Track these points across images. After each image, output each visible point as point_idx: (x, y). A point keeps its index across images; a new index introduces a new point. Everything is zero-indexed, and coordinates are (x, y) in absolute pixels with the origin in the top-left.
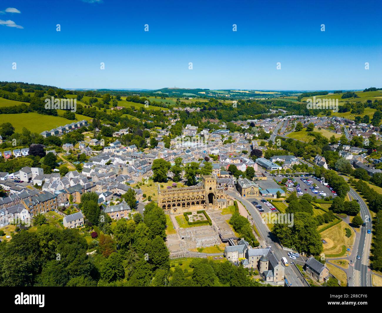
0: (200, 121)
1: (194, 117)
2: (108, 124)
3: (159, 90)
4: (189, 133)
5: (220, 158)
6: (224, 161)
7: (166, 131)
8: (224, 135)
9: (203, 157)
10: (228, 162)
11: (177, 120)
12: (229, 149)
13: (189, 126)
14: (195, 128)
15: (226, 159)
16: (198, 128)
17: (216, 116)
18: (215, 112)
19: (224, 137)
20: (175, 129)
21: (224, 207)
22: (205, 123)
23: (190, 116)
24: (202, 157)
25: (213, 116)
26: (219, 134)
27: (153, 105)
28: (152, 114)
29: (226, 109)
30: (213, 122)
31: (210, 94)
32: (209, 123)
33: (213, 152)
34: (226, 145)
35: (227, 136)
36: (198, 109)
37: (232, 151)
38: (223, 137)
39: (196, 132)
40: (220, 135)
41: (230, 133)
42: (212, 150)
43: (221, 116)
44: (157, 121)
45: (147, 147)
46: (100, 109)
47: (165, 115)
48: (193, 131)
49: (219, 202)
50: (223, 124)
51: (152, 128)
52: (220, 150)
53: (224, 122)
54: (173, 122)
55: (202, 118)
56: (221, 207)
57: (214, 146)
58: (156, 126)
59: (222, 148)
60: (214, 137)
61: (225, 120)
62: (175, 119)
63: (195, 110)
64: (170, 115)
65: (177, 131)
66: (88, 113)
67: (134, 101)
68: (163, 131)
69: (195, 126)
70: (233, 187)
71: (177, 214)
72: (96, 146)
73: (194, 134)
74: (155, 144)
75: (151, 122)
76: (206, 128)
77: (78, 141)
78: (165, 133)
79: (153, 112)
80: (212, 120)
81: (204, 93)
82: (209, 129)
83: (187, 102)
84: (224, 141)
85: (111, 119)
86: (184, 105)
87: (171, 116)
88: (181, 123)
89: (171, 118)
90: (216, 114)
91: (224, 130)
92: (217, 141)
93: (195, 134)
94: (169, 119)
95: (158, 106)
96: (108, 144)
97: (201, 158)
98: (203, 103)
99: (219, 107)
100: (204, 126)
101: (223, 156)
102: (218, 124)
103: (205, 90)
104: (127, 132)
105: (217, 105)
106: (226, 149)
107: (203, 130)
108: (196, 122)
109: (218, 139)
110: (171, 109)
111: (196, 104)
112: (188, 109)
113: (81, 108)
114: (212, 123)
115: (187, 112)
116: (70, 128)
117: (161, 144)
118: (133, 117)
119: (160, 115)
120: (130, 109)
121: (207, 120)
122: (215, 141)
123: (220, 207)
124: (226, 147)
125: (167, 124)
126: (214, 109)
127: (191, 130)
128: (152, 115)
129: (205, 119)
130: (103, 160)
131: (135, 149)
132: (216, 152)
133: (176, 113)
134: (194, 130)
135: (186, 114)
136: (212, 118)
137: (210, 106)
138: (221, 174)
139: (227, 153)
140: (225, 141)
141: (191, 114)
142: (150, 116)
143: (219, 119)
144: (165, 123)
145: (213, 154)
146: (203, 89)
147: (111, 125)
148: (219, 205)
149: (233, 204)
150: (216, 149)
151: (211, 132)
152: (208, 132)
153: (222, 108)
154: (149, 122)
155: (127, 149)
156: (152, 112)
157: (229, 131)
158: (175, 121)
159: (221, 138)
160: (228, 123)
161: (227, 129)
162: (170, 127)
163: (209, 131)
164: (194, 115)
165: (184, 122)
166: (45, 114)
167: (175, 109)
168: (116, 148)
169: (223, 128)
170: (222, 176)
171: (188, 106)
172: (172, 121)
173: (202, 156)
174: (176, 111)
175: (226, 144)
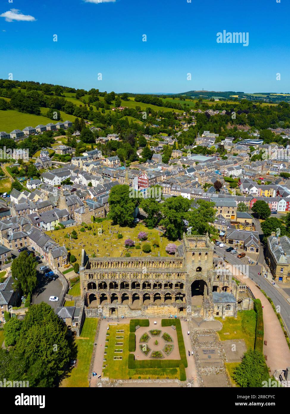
0: (224, 127)
1: (216, 122)
2: (98, 127)
3: (184, 94)
4: (204, 142)
5: (242, 186)
6: (247, 189)
7: (172, 139)
8: (254, 147)
9: (212, 181)
10: (254, 192)
11: (191, 125)
12: (259, 170)
13: (207, 133)
14: (214, 135)
15: (251, 187)
16: (219, 135)
17: (247, 121)
18: (245, 116)
19: (254, 150)
20: (185, 136)
21: (230, 313)
22: (231, 130)
23: (210, 120)
24: (210, 182)
25: (242, 121)
26: (247, 145)
27: (166, 106)
28: (161, 116)
29: (261, 113)
30: (241, 129)
31: (244, 98)
32: (236, 129)
33: (231, 173)
34: (255, 163)
35: (258, 149)
36: (224, 112)
37: (264, 172)
38: (252, 150)
39: (214, 142)
40: (249, 147)
41: (263, 144)
42: (231, 169)
43: (253, 121)
44: (165, 125)
45: (137, 160)
46: (98, 109)
47: (176, 118)
48: (210, 140)
49: (217, 302)
50: (255, 132)
51: (155, 134)
52: (244, 171)
53: (257, 129)
54: (186, 127)
55: (227, 123)
56: (220, 314)
57: (236, 163)
58: (162, 132)
59: (247, 167)
60: (239, 148)
61: (259, 128)
62: (189, 123)
63: (219, 113)
64: (183, 118)
65: (187, 138)
66: (79, 113)
67: (143, 102)
68: (168, 139)
69: (216, 133)
70: (257, 251)
71: (118, 319)
72: (62, 156)
73: (210, 144)
74: (148, 156)
75: (156, 126)
76: (230, 136)
77: (42, 147)
78: (170, 141)
79: (162, 114)
80: (240, 126)
81: (237, 96)
82: (234, 138)
83: (210, 104)
84: (252, 156)
85: (106, 122)
86: (206, 107)
87: (185, 119)
88: (196, 129)
89: (184, 122)
90: (248, 118)
91: (255, 140)
92: (242, 156)
93: (212, 144)
94: (182, 123)
95: (172, 108)
96: (81, 154)
97: (208, 183)
98: (232, 105)
99: (252, 110)
100: (228, 134)
101: (246, 181)
102: (248, 131)
103: (238, 93)
104: (116, 137)
105: (249, 108)
106: (253, 168)
107: (226, 140)
108: (218, 129)
109: (243, 153)
110: (188, 111)
111: (223, 107)
112: (210, 112)
113: (72, 107)
114: (241, 131)
115: (208, 115)
116: (43, 129)
117: (158, 157)
118: (136, 120)
119: (169, 118)
120: (134, 110)
121: (233, 126)
122: (239, 156)
123: (218, 314)
124: (255, 166)
125: (178, 130)
126: (245, 113)
127: (208, 139)
128: (160, 118)
129: (231, 125)
130: (56, 178)
131: (117, 162)
132: (236, 173)
133: (192, 116)
134: (212, 139)
135: (205, 117)
136: (240, 124)
137: (241, 109)
138: (237, 217)
139: (254, 176)
140: (255, 156)
141: (213, 117)
142: (157, 119)
143: (251, 125)
144: (176, 128)
145: (231, 176)
146: (236, 92)
147: (101, 128)
148: (216, 310)
149: (251, 306)
150: (237, 169)
151: (236, 141)
152: (231, 142)
153: (256, 112)
154: (154, 126)
155: (105, 161)
156: (160, 114)
157: (262, 142)
158: (189, 126)
159: (249, 151)
160: (261, 130)
161: (260, 138)
162: (179, 134)
163: (234, 140)
164: (216, 118)
165: (201, 127)
166: (26, 113)
167: (192, 111)
168: (88, 159)
169: (255, 138)
170: (239, 220)
171: (211, 108)
172: (186, 125)
173: (210, 180)
174: (193, 114)
175: (255, 161)
